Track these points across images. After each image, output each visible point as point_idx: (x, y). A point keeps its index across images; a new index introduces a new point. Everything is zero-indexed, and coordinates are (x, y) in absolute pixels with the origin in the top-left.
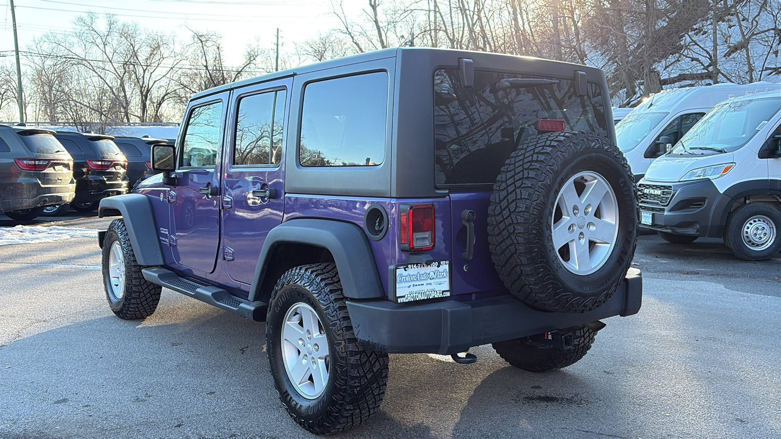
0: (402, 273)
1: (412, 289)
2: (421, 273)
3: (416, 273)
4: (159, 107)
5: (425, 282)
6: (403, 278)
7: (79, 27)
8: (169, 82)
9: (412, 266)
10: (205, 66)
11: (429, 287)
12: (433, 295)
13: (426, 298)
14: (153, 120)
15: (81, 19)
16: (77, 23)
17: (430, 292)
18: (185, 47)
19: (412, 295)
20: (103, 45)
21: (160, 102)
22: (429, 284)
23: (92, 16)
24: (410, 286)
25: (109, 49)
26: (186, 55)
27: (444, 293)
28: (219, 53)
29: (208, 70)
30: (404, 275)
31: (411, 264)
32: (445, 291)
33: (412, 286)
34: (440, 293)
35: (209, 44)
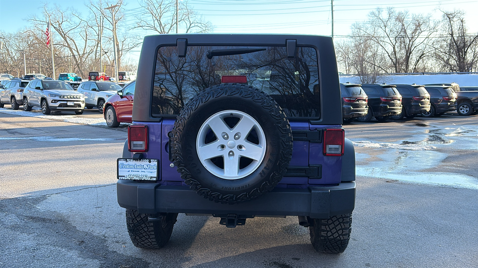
0: (124, 163)
1: (131, 173)
2: (137, 164)
3: (134, 164)
4: (417, 63)
5: (140, 170)
6: (124, 166)
7: (371, 18)
8: (425, 47)
9: (130, 160)
10: (451, 34)
11: (143, 173)
12: (145, 178)
13: (139, 179)
14: (413, 71)
15: (373, 13)
16: (370, 16)
17: (143, 176)
18: (436, 23)
19: (130, 176)
20: (384, 27)
21: (418, 59)
22: (143, 172)
23: (379, 10)
24: (129, 171)
25: (387, 30)
26: (436, 29)
27: (152, 178)
28: (463, 25)
29: (453, 37)
30: (124, 164)
31: (129, 159)
32: (153, 177)
33: (131, 171)
34: (149, 178)
35: (455, 19)
